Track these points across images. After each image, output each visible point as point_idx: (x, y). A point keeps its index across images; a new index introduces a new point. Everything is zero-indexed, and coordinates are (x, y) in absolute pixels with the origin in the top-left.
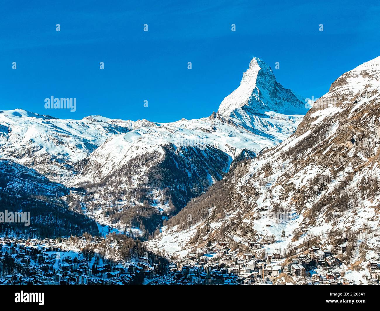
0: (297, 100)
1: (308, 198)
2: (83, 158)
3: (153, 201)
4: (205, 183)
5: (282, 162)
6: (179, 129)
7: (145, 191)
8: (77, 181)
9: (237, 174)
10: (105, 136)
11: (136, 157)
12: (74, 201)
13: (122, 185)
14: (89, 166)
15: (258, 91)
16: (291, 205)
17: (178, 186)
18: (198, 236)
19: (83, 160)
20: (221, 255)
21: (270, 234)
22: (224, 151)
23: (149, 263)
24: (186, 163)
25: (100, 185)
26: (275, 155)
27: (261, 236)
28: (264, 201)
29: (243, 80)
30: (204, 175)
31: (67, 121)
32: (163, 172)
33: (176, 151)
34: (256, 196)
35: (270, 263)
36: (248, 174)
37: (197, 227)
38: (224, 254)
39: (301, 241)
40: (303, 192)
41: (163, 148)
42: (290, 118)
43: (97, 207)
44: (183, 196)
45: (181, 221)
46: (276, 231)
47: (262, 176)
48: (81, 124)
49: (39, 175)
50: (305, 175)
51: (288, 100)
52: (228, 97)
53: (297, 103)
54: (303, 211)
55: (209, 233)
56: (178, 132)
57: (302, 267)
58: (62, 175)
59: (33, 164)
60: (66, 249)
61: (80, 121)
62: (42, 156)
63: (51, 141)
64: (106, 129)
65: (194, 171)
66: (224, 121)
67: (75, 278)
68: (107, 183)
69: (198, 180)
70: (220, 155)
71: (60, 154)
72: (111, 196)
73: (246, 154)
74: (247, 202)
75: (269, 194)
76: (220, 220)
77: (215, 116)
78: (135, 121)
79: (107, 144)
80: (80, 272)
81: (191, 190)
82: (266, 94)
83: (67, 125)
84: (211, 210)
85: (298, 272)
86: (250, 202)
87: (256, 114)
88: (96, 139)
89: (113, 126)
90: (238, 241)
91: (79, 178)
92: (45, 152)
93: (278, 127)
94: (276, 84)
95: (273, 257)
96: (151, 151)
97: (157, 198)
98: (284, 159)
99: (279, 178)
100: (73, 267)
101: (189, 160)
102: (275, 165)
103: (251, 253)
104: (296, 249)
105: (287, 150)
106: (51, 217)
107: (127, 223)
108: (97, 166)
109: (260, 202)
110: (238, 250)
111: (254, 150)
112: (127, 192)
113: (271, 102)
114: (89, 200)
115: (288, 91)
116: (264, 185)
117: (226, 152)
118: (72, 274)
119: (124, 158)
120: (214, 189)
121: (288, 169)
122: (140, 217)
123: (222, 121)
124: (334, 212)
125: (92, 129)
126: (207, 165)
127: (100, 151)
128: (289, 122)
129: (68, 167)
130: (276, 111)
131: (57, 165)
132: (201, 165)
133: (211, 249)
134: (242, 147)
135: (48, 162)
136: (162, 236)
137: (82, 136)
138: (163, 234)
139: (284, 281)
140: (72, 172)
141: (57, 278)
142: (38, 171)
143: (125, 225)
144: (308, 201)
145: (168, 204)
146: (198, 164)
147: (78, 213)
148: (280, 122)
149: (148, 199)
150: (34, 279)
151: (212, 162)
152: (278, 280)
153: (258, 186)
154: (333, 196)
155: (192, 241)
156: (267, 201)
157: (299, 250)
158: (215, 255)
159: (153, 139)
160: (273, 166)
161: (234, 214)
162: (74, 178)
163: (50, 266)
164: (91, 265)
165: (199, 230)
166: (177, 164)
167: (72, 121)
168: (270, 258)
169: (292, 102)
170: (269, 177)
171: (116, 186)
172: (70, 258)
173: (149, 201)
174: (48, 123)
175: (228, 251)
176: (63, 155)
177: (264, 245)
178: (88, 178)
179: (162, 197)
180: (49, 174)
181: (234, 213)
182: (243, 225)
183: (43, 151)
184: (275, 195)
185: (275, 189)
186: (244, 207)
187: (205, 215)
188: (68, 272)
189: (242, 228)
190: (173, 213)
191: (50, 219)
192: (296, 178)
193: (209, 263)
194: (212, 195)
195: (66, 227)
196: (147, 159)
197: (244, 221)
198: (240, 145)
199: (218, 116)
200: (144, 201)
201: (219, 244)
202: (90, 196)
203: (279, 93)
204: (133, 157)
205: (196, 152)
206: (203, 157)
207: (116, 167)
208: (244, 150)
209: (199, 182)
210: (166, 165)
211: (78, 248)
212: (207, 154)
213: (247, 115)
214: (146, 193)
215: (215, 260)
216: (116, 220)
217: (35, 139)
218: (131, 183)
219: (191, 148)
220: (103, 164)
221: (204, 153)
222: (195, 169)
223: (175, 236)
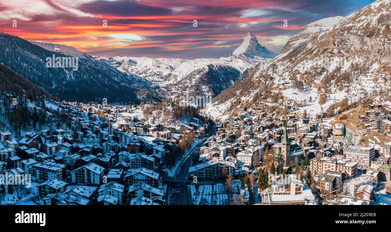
1: (314, 77)
3: (202, 91)
4: (229, 84)
7: (199, 86)
8: (166, 84)
11: (194, 71)
12: (161, 91)
13: (187, 84)
14: (172, 77)
15: (251, 47)
17: (215, 85)
18: (233, 106)
19: (169, 74)
20: (260, 116)
21: (299, 100)
22: (238, 69)
23: (200, 123)
24: (219, 74)
25: (176, 85)
26: (275, 61)
27: (292, 101)
28: (279, 81)
29: (243, 42)
30: (228, 80)
31: (163, 59)
32: (207, 77)
33: (214, 68)
39: (328, 104)
40: (310, 73)
41: (208, 66)
43: (172, 94)
44: (218, 90)
45: (219, 99)
48: (169, 60)
49: (148, 81)
50: (304, 66)
51: (264, 51)
52: (237, 49)
54: (313, 86)
55: (241, 103)
58: (159, 81)
59: (146, 77)
62: (150, 73)
63: (154, 66)
65: (223, 78)
66: (236, 57)
68: (179, 83)
71: (158, 72)
72: (180, 89)
74: (265, 83)
75: (281, 78)
77: (232, 55)
81: (222, 87)
82: (254, 48)
87: (249, 57)
90: (272, 106)
94: (258, 44)
95: (322, 116)
96: (201, 68)
97: (205, 90)
101: (221, 72)
103: (290, 114)
108: (175, 76)
110: (275, 112)
112: (189, 87)
113: (257, 52)
114: (169, 91)
119: (188, 72)
121: (287, 65)
124: (343, 84)
126: (230, 75)
127: (177, 70)
129: (162, 78)
131: (157, 77)
132: (227, 75)
135: (152, 76)
136: (208, 107)
137: (169, 64)
140: (163, 80)
142: (148, 80)
144: (315, 79)
145: (210, 93)
146: (225, 74)
147: (163, 97)
151: (232, 74)
153: (272, 74)
154: (335, 74)
155: (228, 109)
158: (255, 117)
159: (202, 63)
160: (277, 64)
165: (232, 103)
166: (215, 74)
167: (165, 59)
168: (319, 117)
170: (276, 70)
171: (184, 85)
173: (200, 91)
174: (154, 59)
175: (266, 114)
176: (160, 72)
178: (171, 82)
179: (207, 89)
180: (153, 81)
182: (273, 95)
183: (151, 71)
184: (286, 78)
185: (284, 75)
186: (263, 87)
187: (234, 95)
189: (273, 97)
192: (298, 67)
193: (256, 123)
196: (199, 72)
197: (273, 91)
198: (245, 67)
199: (233, 55)
200: (198, 91)
201: (254, 109)
202: (170, 89)
203: (260, 48)
204: (192, 71)
205: (224, 69)
206: (228, 71)
207: (184, 76)
209: (226, 83)
210: (209, 74)
212: (230, 70)
213: (246, 57)
217: (147, 66)
218: (191, 83)
219: (222, 67)
220: (178, 75)
221: (228, 69)
222: (224, 77)
223: (217, 107)
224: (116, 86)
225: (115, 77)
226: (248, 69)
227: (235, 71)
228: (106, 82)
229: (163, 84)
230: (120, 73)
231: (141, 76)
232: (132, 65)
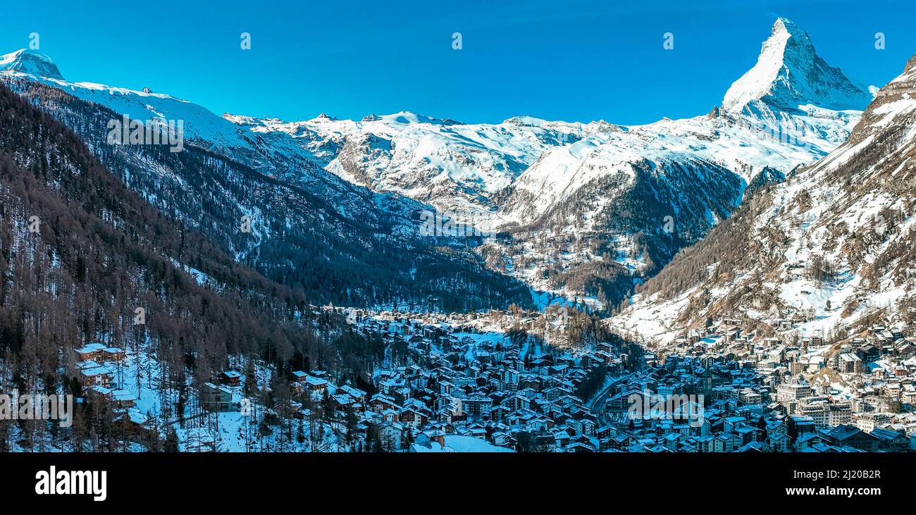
0: (851, 86)
1: (868, 247)
2: (505, 186)
3: (617, 254)
4: (702, 223)
5: (827, 187)
6: (659, 135)
7: (606, 238)
8: (497, 223)
9: (753, 209)
10: (540, 148)
11: (590, 182)
12: (493, 254)
13: (568, 229)
14: (516, 198)
15: (788, 71)
16: (841, 258)
17: (658, 229)
18: (692, 309)
19: (506, 189)
20: (728, 339)
21: (807, 306)
22: (733, 171)
23: (614, 352)
24: (671, 191)
25: (533, 228)
26: (816, 176)
27: (792, 310)
28: (798, 251)
29: (762, 55)
30: (701, 211)
31: (478, 127)
32: (633, 206)
33: (655, 172)
34: (785, 244)
35: (806, 353)
36: (773, 209)
37: (690, 295)
38: (733, 337)
39: (856, 316)
40: (861, 236)
41: (633, 166)
42: (840, 116)
43: (528, 264)
44: (667, 246)
45: (663, 286)
46: (816, 301)
47: (795, 211)
48: (500, 132)
50: (864, 210)
51: (837, 86)
52: (738, 81)
53: (852, 91)
54: (860, 269)
55: (709, 304)
56: (657, 140)
57: (857, 358)
59: (429, 196)
60: (484, 330)
61: (498, 127)
62: (442, 184)
63: (455, 159)
64: (541, 137)
65: (684, 204)
66: (732, 121)
67: (499, 373)
68: (544, 225)
69: (690, 218)
70: (726, 177)
71: (470, 180)
72: (550, 246)
73: (768, 174)
74: (771, 254)
75: (805, 241)
76: (727, 283)
77: (717, 114)
78: (587, 123)
79: (543, 161)
80: (507, 366)
81: (680, 235)
82: (801, 76)
83: (479, 134)
84: (712, 268)
85: (850, 367)
86: (774, 254)
87: (784, 110)
88: (525, 154)
89: (552, 133)
90: (755, 318)
91: (499, 218)
92: (447, 177)
93: (821, 130)
94: (817, 59)
95: (811, 343)
96: (613, 172)
97: (625, 248)
98: (830, 182)
99: (822, 215)
100: (496, 357)
101: (676, 185)
102: (816, 193)
103: (776, 336)
104: (848, 329)
105: (836, 169)
106: (459, 279)
107: (577, 289)
108: (528, 198)
109: (791, 255)
110: (755, 331)
111: (782, 168)
112: (576, 240)
113: (809, 89)
114: (517, 252)
115: (836, 72)
116: (798, 225)
117: (736, 173)
118: (494, 368)
119: (570, 184)
120: (717, 234)
121: (837, 199)
122: (598, 280)
123: (729, 121)
124: (908, 270)
125: (517, 139)
126: (705, 193)
127: (531, 173)
128: (839, 121)
129: (483, 201)
130: (817, 104)
131: (466, 198)
132: (695, 193)
133: (712, 330)
134: (762, 163)
135: (452, 194)
136: (633, 309)
137: (503, 150)
138: (635, 306)
139: (828, 380)
140: (488, 207)
141: (472, 373)
143: (574, 293)
144: (868, 253)
145: (642, 259)
146: (690, 192)
147: (500, 273)
148: (825, 122)
149: (610, 250)
150: (438, 374)
151: (714, 189)
152: (818, 379)
153: (788, 229)
154: (907, 243)
155: (681, 318)
156: (803, 252)
157: (852, 331)
158: (719, 341)
159: (617, 153)
160: (812, 195)
161: (748, 274)
162: (493, 218)
163: (460, 355)
164: (523, 354)
165: (692, 301)
166: (656, 193)
167: (486, 126)
168: (806, 344)
169: (844, 88)
170: (806, 214)
171: (558, 230)
172: (491, 344)
173: (611, 253)
174: (450, 131)
175: (739, 334)
176: (474, 181)
177: (797, 324)
178: (514, 217)
179: (633, 247)
181: (750, 273)
182: (763, 292)
183: (444, 176)
184: (816, 242)
185: (815, 233)
186: (765, 262)
187: (702, 277)
188: (488, 364)
189: (762, 297)
190: (651, 273)
191: (459, 284)
192: (850, 214)
193: (709, 352)
194: (714, 243)
195: (482, 295)
196: (607, 185)
197: (766, 284)
198: (759, 161)
199: (721, 112)
200: (604, 254)
201: (726, 322)
202: (519, 246)
203: (822, 74)
204: (584, 183)
205: (688, 173)
206: (699, 180)
207: (558, 200)
208: (765, 168)
209: (692, 222)
210: (639, 195)
211: (502, 328)
212: (706, 176)
213: (769, 111)
214: (607, 240)
215: (719, 347)
216: (560, 285)
217: (431, 158)
218: (582, 225)
219: (679, 167)
220: (537, 194)
221: (699, 174)
222: (686, 201)
223: (654, 309)
224: (368, 245)
225: (338, 205)
226: (766, 169)
227: (724, 177)
228: (341, 235)
229: (488, 223)
230: (352, 190)
231: (412, 193)
232: (379, 154)
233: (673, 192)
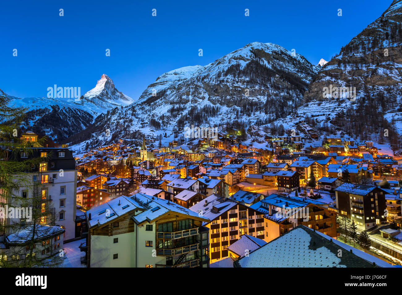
11: (32, 111)
15: (106, 90)
17: (62, 128)
18: (89, 146)
21: (156, 135)
24: (67, 116)
29: (97, 84)
30: (79, 124)
33: (61, 110)
37: (85, 142)
41: (52, 107)
65: (72, 121)
66: (88, 100)
77: (83, 98)
94: (115, 88)
96: (43, 108)
115: (121, 93)
117: (91, 114)
126: (81, 119)
132: (77, 118)
134: (101, 112)
151: (84, 118)
165: (87, 144)
166: (61, 117)
179: (52, 132)
196: (40, 112)
204: (29, 111)
205: (74, 112)
206: (78, 114)
212: (81, 114)
219: (71, 109)
221: (78, 113)
226: (103, 114)
227: (87, 114)
233: (69, 117)
